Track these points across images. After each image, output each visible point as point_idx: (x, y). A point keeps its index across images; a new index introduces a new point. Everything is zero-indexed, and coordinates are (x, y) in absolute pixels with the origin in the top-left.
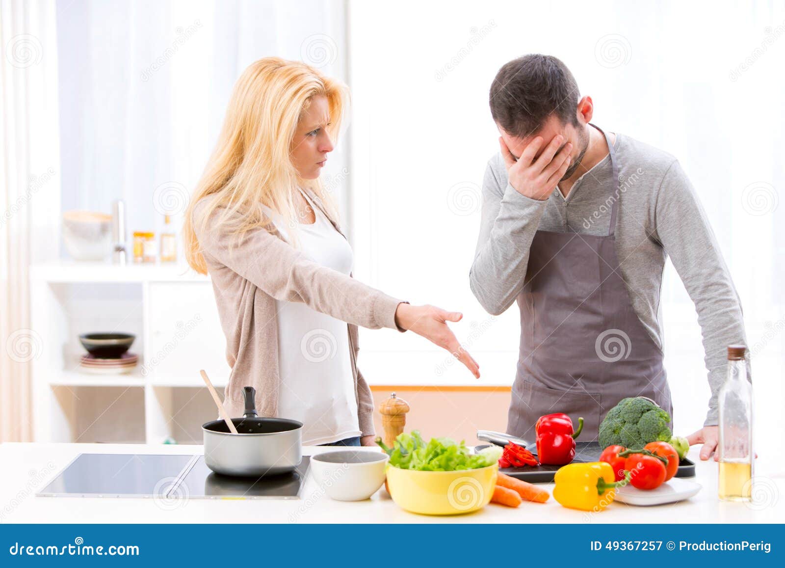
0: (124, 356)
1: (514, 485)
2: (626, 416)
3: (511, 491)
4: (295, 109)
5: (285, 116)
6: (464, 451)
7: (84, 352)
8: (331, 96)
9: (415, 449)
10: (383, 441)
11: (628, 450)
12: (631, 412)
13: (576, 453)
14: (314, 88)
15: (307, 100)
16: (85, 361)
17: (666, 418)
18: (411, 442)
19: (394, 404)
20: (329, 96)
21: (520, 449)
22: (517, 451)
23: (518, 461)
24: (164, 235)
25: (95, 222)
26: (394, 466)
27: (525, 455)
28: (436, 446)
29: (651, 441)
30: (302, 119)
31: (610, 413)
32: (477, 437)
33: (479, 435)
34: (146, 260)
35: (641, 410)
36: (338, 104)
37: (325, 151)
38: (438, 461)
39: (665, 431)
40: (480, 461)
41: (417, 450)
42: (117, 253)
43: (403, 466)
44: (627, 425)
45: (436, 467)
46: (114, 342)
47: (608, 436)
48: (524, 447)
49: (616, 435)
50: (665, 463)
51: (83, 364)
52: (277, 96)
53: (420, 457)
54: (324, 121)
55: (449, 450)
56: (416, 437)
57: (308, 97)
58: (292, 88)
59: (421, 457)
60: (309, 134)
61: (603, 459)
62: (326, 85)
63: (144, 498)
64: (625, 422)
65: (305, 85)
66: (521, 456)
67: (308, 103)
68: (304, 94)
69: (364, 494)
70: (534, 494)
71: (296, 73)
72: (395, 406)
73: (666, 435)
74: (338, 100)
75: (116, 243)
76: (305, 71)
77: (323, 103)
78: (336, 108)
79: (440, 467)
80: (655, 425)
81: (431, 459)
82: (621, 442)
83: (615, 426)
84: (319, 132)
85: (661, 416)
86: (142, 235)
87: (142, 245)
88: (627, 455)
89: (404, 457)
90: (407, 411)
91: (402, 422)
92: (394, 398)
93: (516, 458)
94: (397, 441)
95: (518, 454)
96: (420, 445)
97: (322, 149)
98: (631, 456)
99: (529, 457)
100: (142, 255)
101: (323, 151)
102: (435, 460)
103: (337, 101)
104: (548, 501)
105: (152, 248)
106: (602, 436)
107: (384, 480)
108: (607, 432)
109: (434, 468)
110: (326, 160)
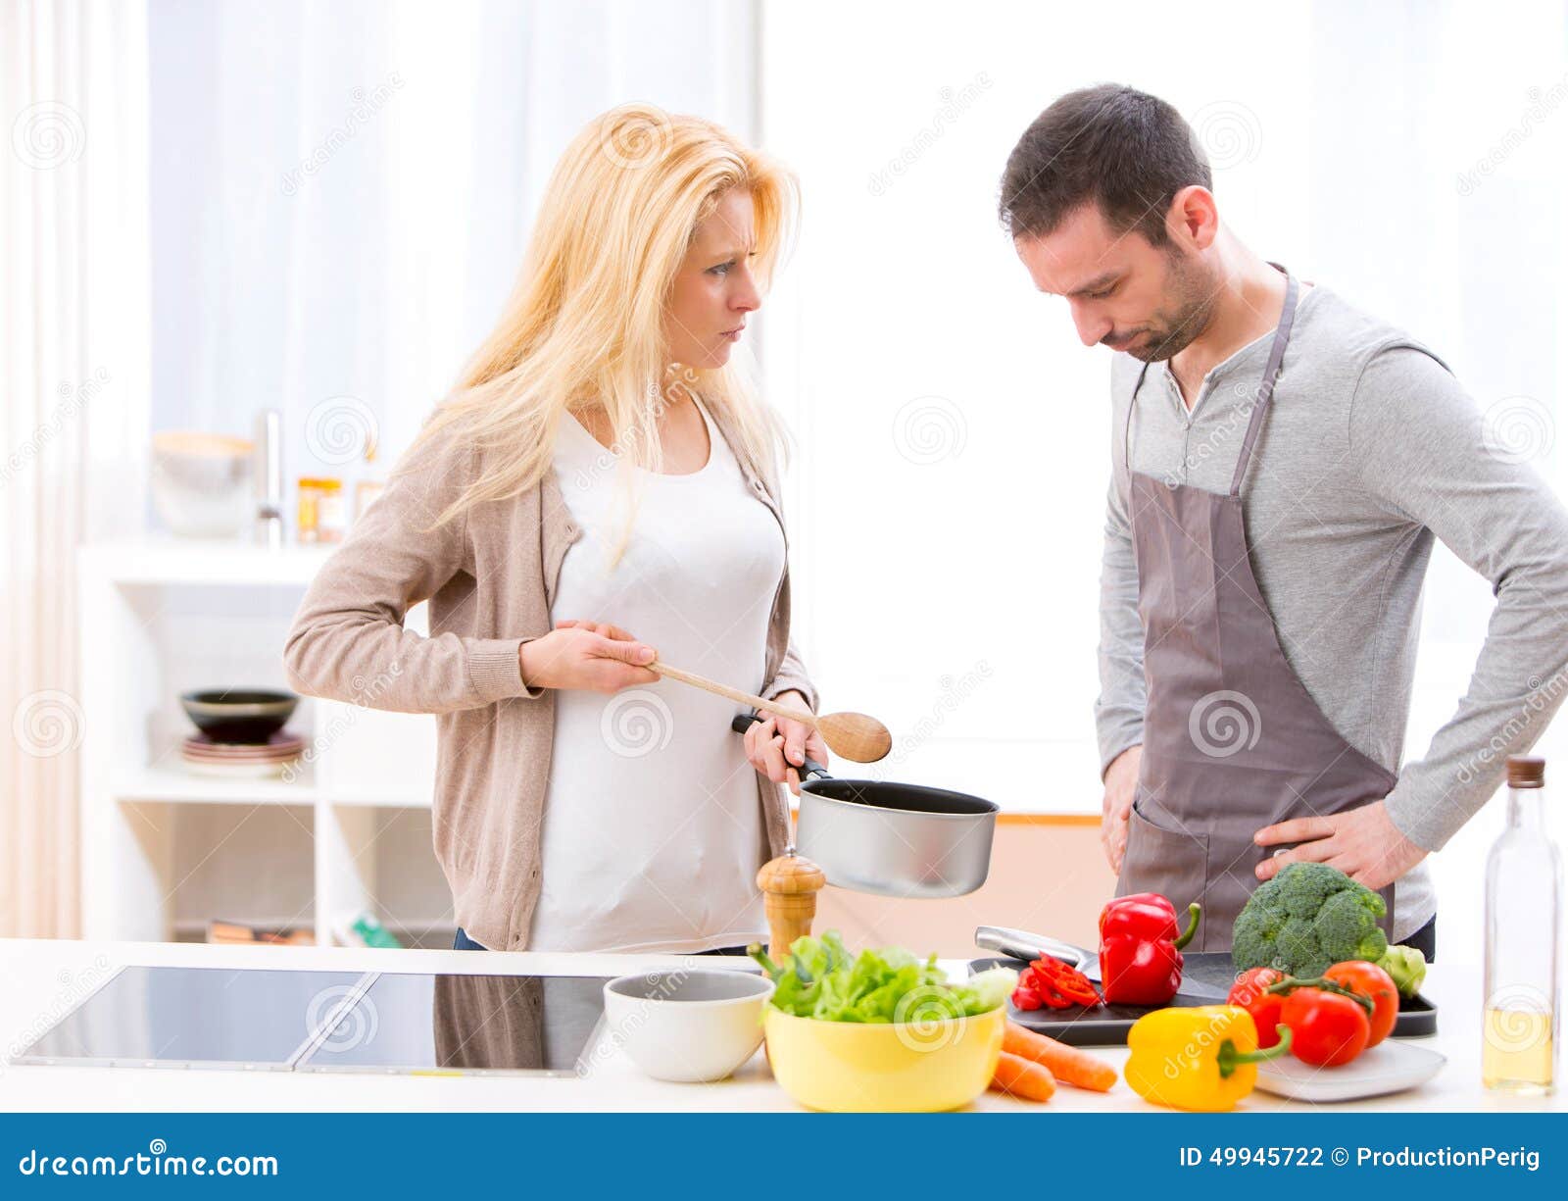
0: (274, 738)
1: (1041, 1053)
2: (1290, 903)
3: (1033, 1066)
4: (683, 216)
5: (661, 230)
6: (934, 978)
7: (191, 730)
8: (759, 189)
9: (827, 972)
11: (1288, 979)
12: (1301, 894)
13: (1183, 980)
14: (724, 173)
15: (710, 197)
16: (192, 749)
17: (1375, 907)
18: (819, 957)
19: (791, 870)
20: (756, 190)
21: (1065, 969)
22: (1056, 975)
23: (1059, 996)
25: (219, 456)
26: (781, 1009)
27: (1072, 982)
28: (873, 967)
29: (1343, 957)
30: (697, 237)
31: (1258, 894)
32: (976, 940)
33: (980, 936)
34: (324, 538)
35: (1324, 889)
36: (773, 208)
37: (743, 309)
38: (876, 999)
39: (1372, 936)
40: (972, 1001)
41: (832, 975)
42: (264, 521)
43: (800, 1009)
44: (1291, 921)
45: (870, 1014)
46: (253, 709)
47: (1251, 944)
48: (1074, 964)
49: (1268, 942)
50: (1367, 1009)
51: (188, 756)
52: (646, 187)
53: (836, 989)
54: (743, 243)
55: (899, 975)
56: (832, 945)
57: (713, 192)
58: (679, 171)
59: (841, 991)
60: (713, 271)
62: (749, 166)
63: (244, 1070)
64: (1288, 915)
65: (707, 165)
66: (1064, 985)
67: (712, 205)
68: (703, 186)
69: (719, 1066)
70: (1085, 1073)
71: (687, 140)
72: (794, 875)
73: (1376, 945)
74: (775, 201)
75: (262, 502)
76: (704, 136)
77: (742, 206)
78: (769, 213)
79: (879, 1013)
80: (1352, 922)
81: (863, 995)
83: (1266, 922)
84: (732, 267)
85: (1365, 904)
86: (315, 484)
87: (315, 506)
88: (1286, 990)
89: (805, 988)
91: (809, 910)
92: (792, 857)
93: (1054, 990)
94: (792, 954)
95: (1056, 982)
96: (840, 963)
97: (737, 303)
98: (1294, 993)
99: (1083, 987)
100: (315, 527)
101: (738, 308)
102: (870, 997)
103: (771, 200)
104: (1113, 1089)
105: (336, 513)
106: (1239, 945)
107: (761, 1038)
108: (1249, 936)
109: (865, 1015)
110: (742, 328)
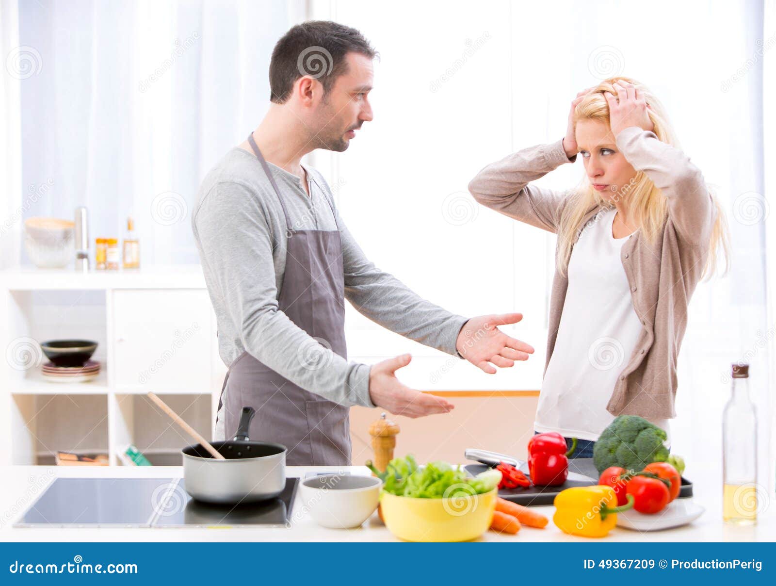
0: (86, 364)
1: (511, 510)
2: (622, 435)
3: (509, 517)
7: (46, 360)
9: (410, 474)
10: (374, 465)
12: (627, 431)
13: (569, 473)
16: (46, 370)
17: (663, 436)
18: (405, 467)
19: (384, 425)
21: (512, 469)
22: (510, 472)
23: (511, 482)
24: (126, 242)
25: (57, 229)
26: (389, 492)
27: (516, 475)
28: (432, 472)
29: (650, 461)
32: (465, 455)
33: (467, 454)
34: (109, 267)
35: (638, 428)
38: (435, 487)
39: (662, 449)
40: (479, 487)
41: (412, 476)
42: (81, 260)
43: (398, 492)
44: (623, 444)
45: (433, 494)
46: (77, 349)
47: (604, 455)
48: (515, 466)
49: (612, 454)
50: (668, 485)
51: (44, 373)
53: (416, 483)
55: (445, 476)
56: (410, 461)
61: (603, 482)
63: (127, 528)
64: (621, 440)
66: (513, 477)
69: (356, 521)
70: (533, 519)
72: (386, 428)
73: (664, 455)
75: (79, 251)
79: (437, 493)
80: (652, 444)
81: (429, 485)
82: (617, 462)
83: (611, 445)
85: (658, 434)
86: (105, 241)
87: (105, 251)
89: (399, 482)
90: (398, 432)
91: (392, 444)
92: (384, 418)
93: (509, 479)
94: (392, 466)
95: (510, 475)
96: (415, 469)
98: (633, 479)
99: (522, 477)
100: (105, 262)
102: (432, 486)
104: (547, 527)
105: (115, 255)
106: (598, 456)
107: (376, 505)
108: (603, 451)
109: (431, 494)
